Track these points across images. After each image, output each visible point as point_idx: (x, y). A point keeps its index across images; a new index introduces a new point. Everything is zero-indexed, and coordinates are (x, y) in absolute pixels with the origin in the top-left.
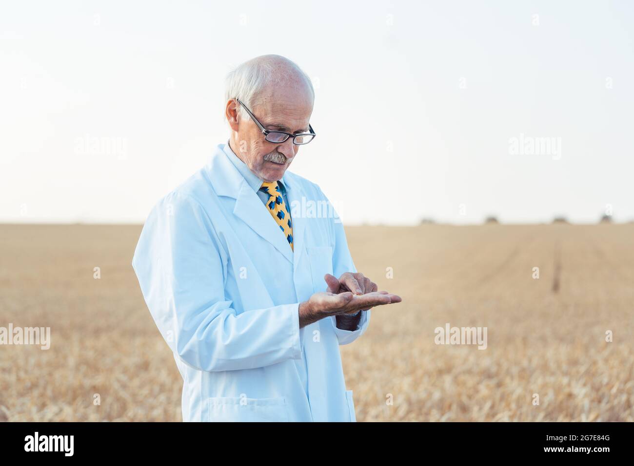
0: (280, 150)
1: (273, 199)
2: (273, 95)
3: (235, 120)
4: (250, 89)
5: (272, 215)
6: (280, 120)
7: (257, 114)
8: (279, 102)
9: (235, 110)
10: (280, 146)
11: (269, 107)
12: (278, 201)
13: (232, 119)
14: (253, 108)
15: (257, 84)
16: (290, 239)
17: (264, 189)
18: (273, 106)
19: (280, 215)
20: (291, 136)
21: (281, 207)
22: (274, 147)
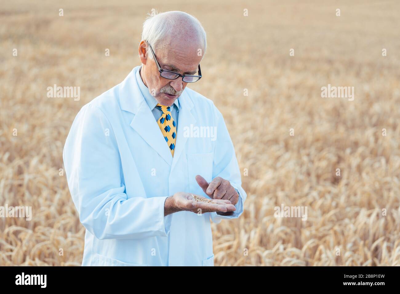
0: (171, 84)
1: (164, 116)
2: (170, 44)
3: (145, 56)
4: (156, 36)
5: (161, 128)
6: (173, 62)
7: (158, 55)
8: (173, 50)
9: (145, 49)
10: (172, 81)
11: (166, 52)
12: (167, 118)
13: (142, 55)
14: (156, 50)
15: (161, 33)
16: (172, 147)
17: (159, 107)
18: (170, 52)
19: (167, 129)
20: (180, 76)
21: (169, 123)
22: (168, 82)
